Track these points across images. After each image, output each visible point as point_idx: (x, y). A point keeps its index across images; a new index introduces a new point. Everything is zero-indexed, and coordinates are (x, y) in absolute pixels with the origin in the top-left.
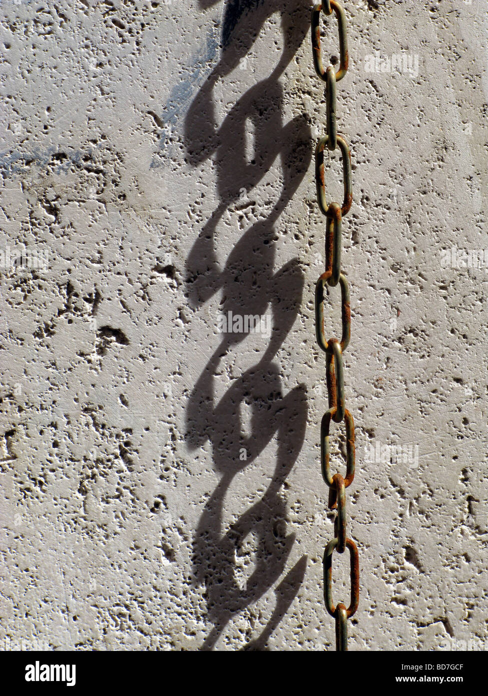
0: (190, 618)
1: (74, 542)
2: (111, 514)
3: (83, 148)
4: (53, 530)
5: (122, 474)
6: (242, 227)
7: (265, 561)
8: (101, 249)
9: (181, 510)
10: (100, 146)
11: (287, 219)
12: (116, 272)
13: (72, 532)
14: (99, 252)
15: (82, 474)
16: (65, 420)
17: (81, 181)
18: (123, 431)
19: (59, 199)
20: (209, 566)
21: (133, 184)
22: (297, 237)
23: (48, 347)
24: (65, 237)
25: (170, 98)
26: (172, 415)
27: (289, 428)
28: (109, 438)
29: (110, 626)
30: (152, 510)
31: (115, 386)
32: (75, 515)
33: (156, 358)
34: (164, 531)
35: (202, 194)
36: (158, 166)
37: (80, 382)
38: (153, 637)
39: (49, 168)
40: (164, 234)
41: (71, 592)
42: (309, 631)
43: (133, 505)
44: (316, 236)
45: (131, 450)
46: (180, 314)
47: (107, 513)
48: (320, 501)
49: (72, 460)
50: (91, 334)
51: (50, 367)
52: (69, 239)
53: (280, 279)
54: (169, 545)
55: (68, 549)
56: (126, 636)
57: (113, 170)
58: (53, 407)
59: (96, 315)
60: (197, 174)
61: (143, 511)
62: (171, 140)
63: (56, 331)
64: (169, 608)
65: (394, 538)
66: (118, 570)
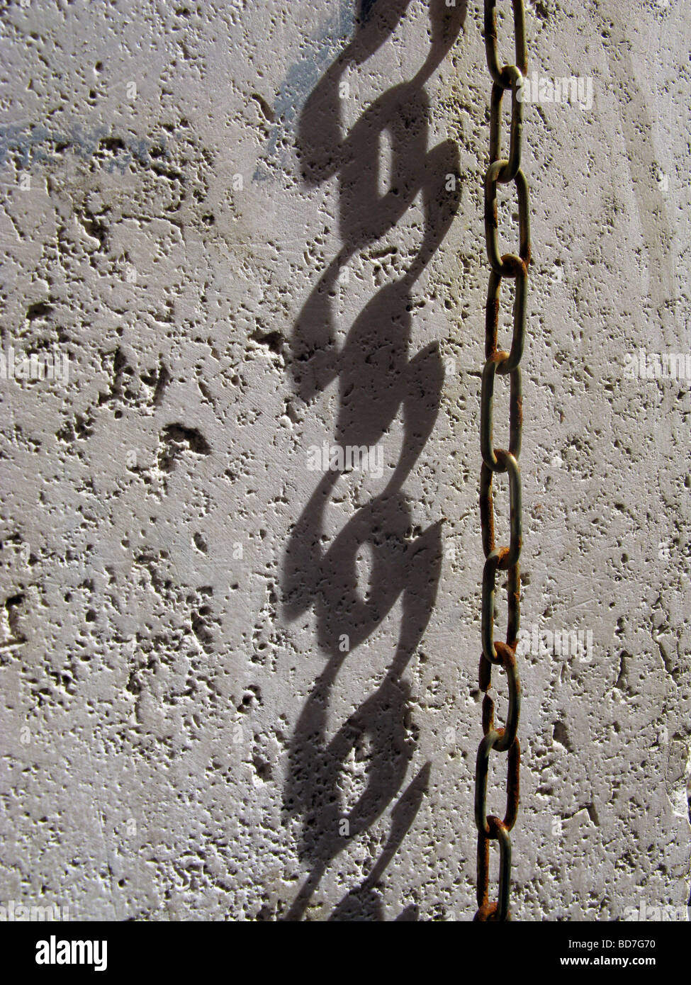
0: (290, 856)
1: (121, 769)
2: (179, 720)
3: (151, 135)
4: (86, 752)
5: (195, 658)
6: (378, 282)
7: (392, 764)
8: (172, 299)
9: (282, 705)
10: (179, 136)
11: (436, 278)
12: (195, 338)
13: (118, 752)
14: (169, 304)
15: (133, 661)
16: (107, 576)
17: (145, 187)
18: (198, 590)
19: (109, 213)
20: (318, 781)
21: (226, 201)
22: (448, 305)
23: (81, 455)
24: (116, 275)
25: (286, 80)
26: (272, 563)
27: (429, 577)
28: (176, 604)
29: (176, 886)
30: (240, 709)
31: (188, 520)
32: (120, 726)
33: (251, 476)
34: (257, 738)
35: (326, 228)
36: (264, 179)
37: (132, 514)
38: (239, 891)
39: (95, 160)
40: (269, 282)
41: (116, 845)
42: (443, 848)
43: (211, 703)
44: (471, 306)
45: (209, 620)
46: (287, 408)
47: (172, 718)
48: (463, 675)
49: (117, 639)
50: (152, 436)
51: (84, 489)
52: (122, 279)
53: (425, 363)
54: (263, 757)
55: (111, 779)
56: (199, 897)
57: (196, 176)
58: (87, 556)
59: (161, 404)
60: (320, 198)
61: (226, 711)
62: (285, 142)
63: (95, 429)
64: (262, 848)
65: (544, 713)
66: (188, 803)
